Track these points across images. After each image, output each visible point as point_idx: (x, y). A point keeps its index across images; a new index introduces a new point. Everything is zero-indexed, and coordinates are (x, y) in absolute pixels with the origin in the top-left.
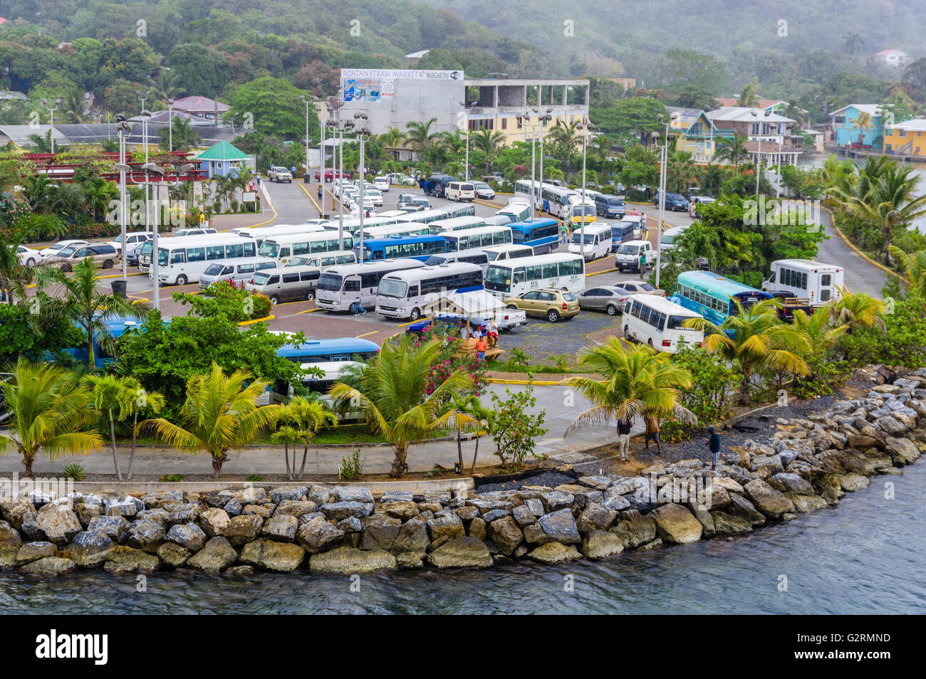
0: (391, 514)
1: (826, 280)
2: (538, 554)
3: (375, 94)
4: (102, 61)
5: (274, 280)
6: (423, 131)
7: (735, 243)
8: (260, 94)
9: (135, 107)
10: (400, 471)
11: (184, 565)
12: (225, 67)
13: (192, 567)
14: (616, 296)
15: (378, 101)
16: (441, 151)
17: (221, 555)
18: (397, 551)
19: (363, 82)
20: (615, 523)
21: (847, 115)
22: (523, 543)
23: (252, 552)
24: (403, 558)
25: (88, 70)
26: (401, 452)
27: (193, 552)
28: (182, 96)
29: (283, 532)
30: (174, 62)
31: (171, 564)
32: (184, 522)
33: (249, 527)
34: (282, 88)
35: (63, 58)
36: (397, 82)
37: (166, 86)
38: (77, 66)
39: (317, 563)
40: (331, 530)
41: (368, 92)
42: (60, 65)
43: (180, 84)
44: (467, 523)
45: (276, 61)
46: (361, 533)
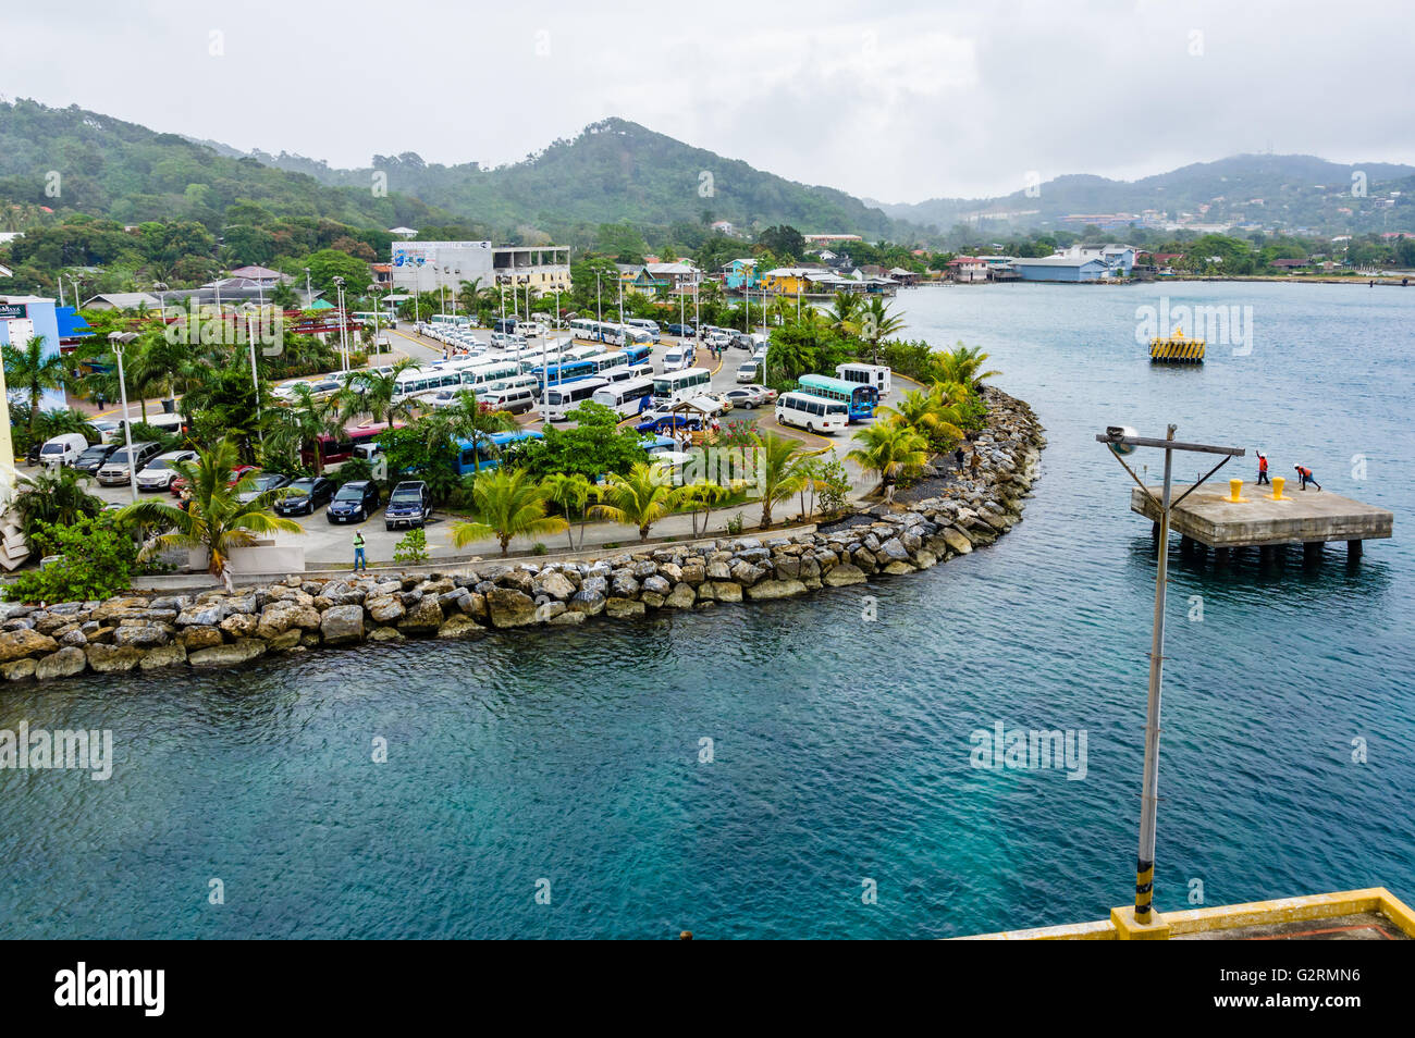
0: (787, 554)
1: (881, 376)
2: (889, 570)
3: (421, 261)
4: (167, 241)
5: (503, 399)
6: (473, 286)
7: (805, 354)
8: (327, 263)
9: (204, 276)
10: (766, 525)
11: (663, 606)
12: (273, 243)
13: (670, 607)
14: (751, 395)
15: (424, 266)
16: (488, 301)
17: (689, 596)
18: (804, 579)
19: (411, 252)
20: (923, 545)
21: (735, 267)
22: (878, 564)
23: (706, 591)
24: (809, 583)
25: (155, 248)
26: (767, 510)
27: (666, 596)
28: (239, 267)
29: (724, 575)
30: (229, 240)
31: (655, 608)
32: (651, 575)
33: (698, 574)
34: (342, 257)
35: (133, 238)
36: (438, 251)
37: (225, 258)
38: (147, 245)
39: (756, 593)
40: (757, 571)
41: (415, 259)
42: (132, 245)
43: (235, 257)
44: (839, 554)
45: (313, 238)
46: (774, 569)
